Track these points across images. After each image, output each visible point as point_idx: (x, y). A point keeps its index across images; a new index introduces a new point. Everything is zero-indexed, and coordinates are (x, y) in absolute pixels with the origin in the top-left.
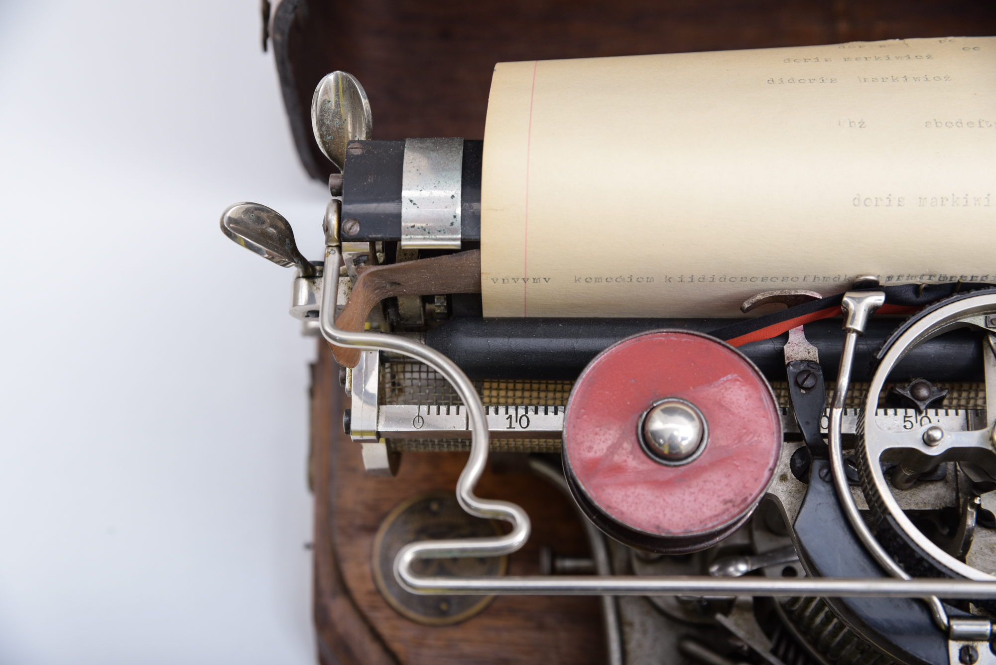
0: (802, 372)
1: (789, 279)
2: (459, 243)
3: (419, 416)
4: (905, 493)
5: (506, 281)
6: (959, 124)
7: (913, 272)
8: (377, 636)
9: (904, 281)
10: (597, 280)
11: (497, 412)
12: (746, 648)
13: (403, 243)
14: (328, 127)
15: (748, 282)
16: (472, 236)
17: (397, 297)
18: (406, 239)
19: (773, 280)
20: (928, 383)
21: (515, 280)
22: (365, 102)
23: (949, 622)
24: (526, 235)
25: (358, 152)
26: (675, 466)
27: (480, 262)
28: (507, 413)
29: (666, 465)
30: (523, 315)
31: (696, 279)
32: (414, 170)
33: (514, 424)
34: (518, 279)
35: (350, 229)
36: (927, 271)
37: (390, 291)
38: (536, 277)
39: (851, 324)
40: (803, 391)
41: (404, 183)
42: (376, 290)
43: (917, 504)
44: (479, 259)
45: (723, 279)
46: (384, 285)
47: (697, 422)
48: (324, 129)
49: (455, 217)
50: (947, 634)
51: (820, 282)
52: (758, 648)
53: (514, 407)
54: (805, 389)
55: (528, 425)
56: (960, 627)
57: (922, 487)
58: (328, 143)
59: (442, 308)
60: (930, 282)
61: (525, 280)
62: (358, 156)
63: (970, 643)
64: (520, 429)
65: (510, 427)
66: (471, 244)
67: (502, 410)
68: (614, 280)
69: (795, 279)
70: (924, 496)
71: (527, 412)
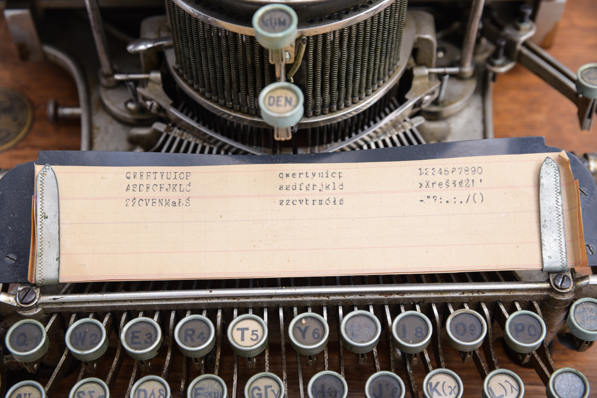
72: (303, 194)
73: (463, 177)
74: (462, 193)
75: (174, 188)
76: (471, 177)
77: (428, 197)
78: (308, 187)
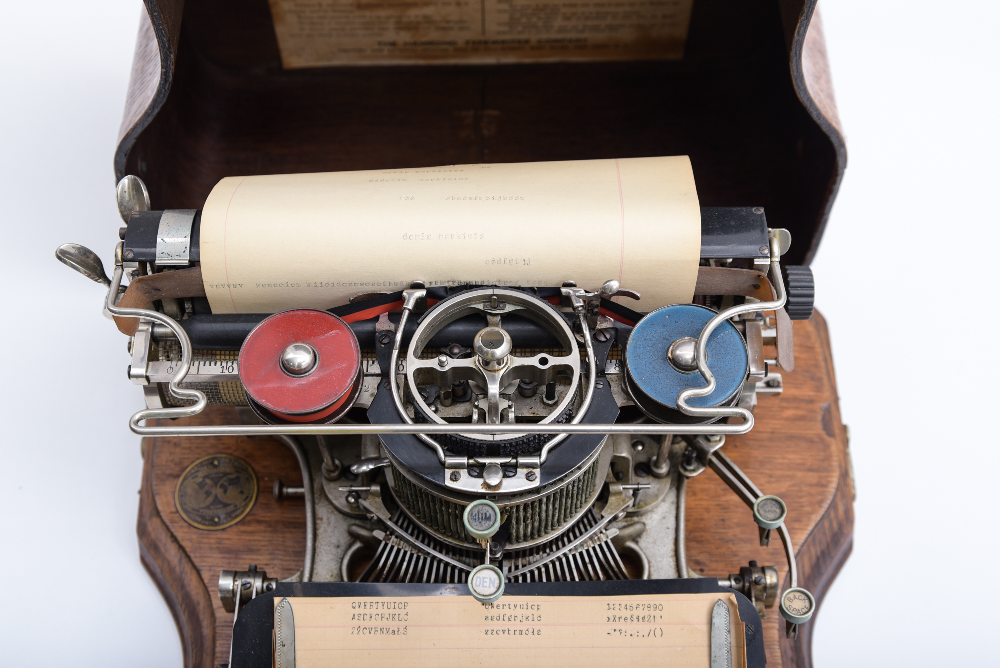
0: (383, 336)
1: (376, 284)
2: (188, 262)
3: (171, 367)
4: (447, 408)
5: (218, 286)
6: (465, 199)
7: (443, 280)
8: (175, 539)
9: (439, 285)
10: (270, 285)
11: (216, 364)
12: (376, 518)
13: (157, 262)
14: (125, 206)
15: (354, 287)
16: (196, 258)
17: (161, 300)
18: (159, 260)
19: (367, 284)
20: (459, 345)
21: (223, 286)
22: (146, 194)
23: (445, 459)
24: (225, 257)
25: (138, 216)
26: (299, 377)
27: (202, 274)
28: (221, 365)
29: (294, 377)
30: (235, 312)
31: (324, 284)
32: (166, 223)
33: (225, 371)
34: (225, 285)
35: (128, 255)
36: (450, 279)
37: (155, 295)
38: (235, 284)
39: (407, 305)
40: (383, 346)
41: (159, 230)
42: (146, 293)
43: (454, 414)
44: (201, 272)
45: (339, 285)
46: (151, 291)
47: (312, 355)
48: (123, 207)
49: (186, 248)
50: (443, 465)
51: (393, 286)
52: (383, 517)
53: (226, 362)
54: (384, 344)
55: (233, 371)
56: (451, 461)
57: (458, 405)
58: (126, 216)
59: (190, 309)
60: (453, 286)
61: (229, 286)
62: (137, 218)
63: (457, 470)
64: (228, 373)
65: (223, 372)
66: (195, 263)
67: (219, 363)
68: (278, 285)
69: (379, 284)
70: (458, 410)
71: (233, 364)
72: (506, 625)
73: (646, 613)
74: (644, 628)
75: (394, 618)
76: (653, 613)
77: (615, 631)
78: (510, 618)
